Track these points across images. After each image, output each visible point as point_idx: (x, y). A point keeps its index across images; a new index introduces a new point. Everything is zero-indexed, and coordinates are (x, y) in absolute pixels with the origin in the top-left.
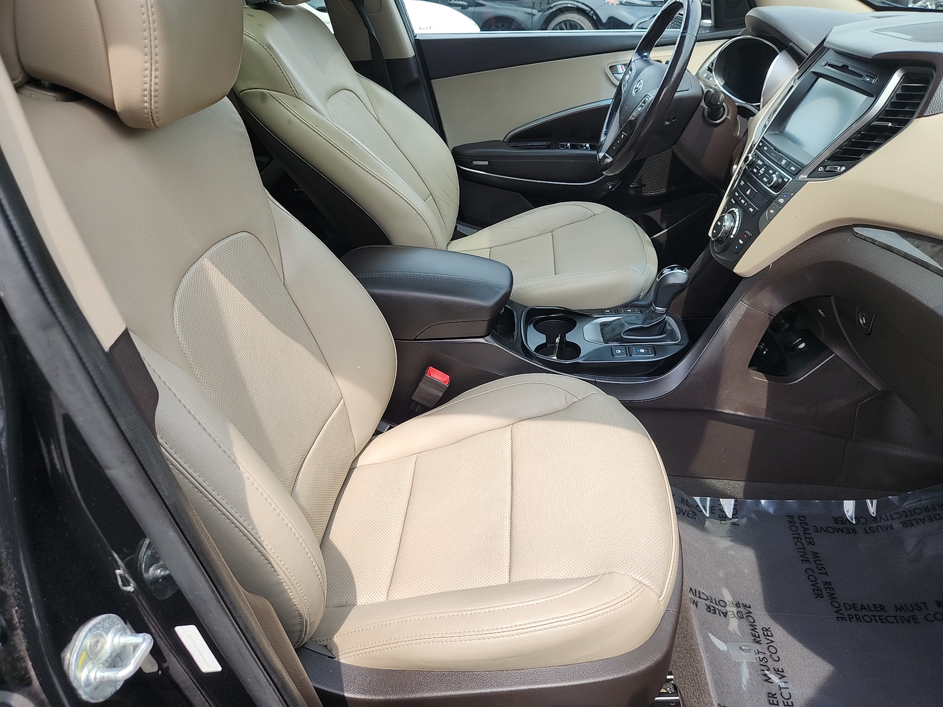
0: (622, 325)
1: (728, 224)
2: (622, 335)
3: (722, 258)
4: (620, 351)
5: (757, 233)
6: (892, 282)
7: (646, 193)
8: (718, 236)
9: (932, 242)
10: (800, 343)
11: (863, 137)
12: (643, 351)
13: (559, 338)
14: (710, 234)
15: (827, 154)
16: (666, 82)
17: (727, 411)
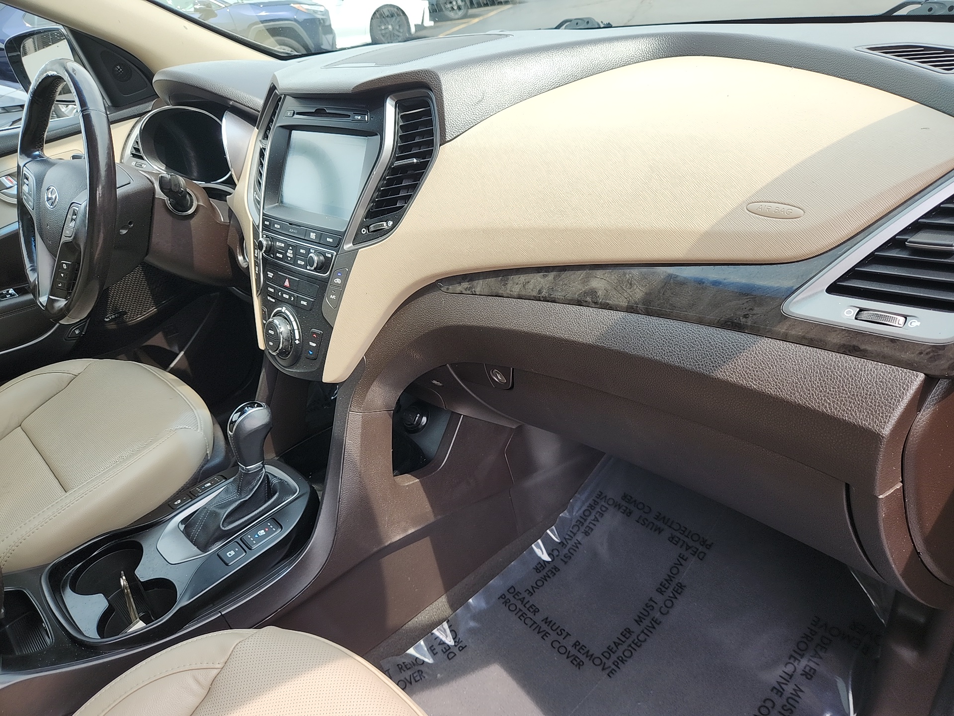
0: (214, 515)
1: (283, 329)
2: (223, 528)
3: (298, 371)
4: (233, 553)
5: (328, 329)
6: (525, 329)
7: (131, 321)
8: (280, 348)
9: (539, 272)
10: (421, 418)
11: (390, 182)
12: (262, 533)
13: (124, 578)
14: (262, 345)
15: (362, 212)
16: (95, 180)
17: (398, 538)
